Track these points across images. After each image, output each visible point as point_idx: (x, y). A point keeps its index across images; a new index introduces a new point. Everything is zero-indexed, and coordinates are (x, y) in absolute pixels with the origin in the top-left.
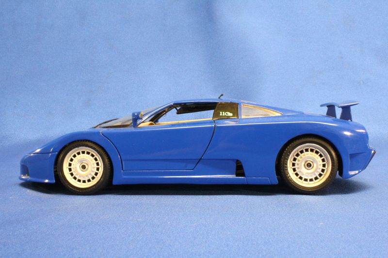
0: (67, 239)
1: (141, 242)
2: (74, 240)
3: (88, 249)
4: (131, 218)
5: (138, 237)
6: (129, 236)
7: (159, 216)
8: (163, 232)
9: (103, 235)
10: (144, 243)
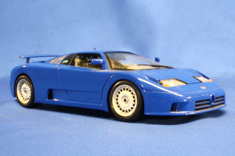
0: (21, 147)
1: (71, 148)
2: (26, 147)
3: (35, 153)
4: (65, 132)
5: (70, 144)
6: (64, 144)
7: (85, 130)
8: (87, 142)
9: (45, 144)
10: (74, 149)
